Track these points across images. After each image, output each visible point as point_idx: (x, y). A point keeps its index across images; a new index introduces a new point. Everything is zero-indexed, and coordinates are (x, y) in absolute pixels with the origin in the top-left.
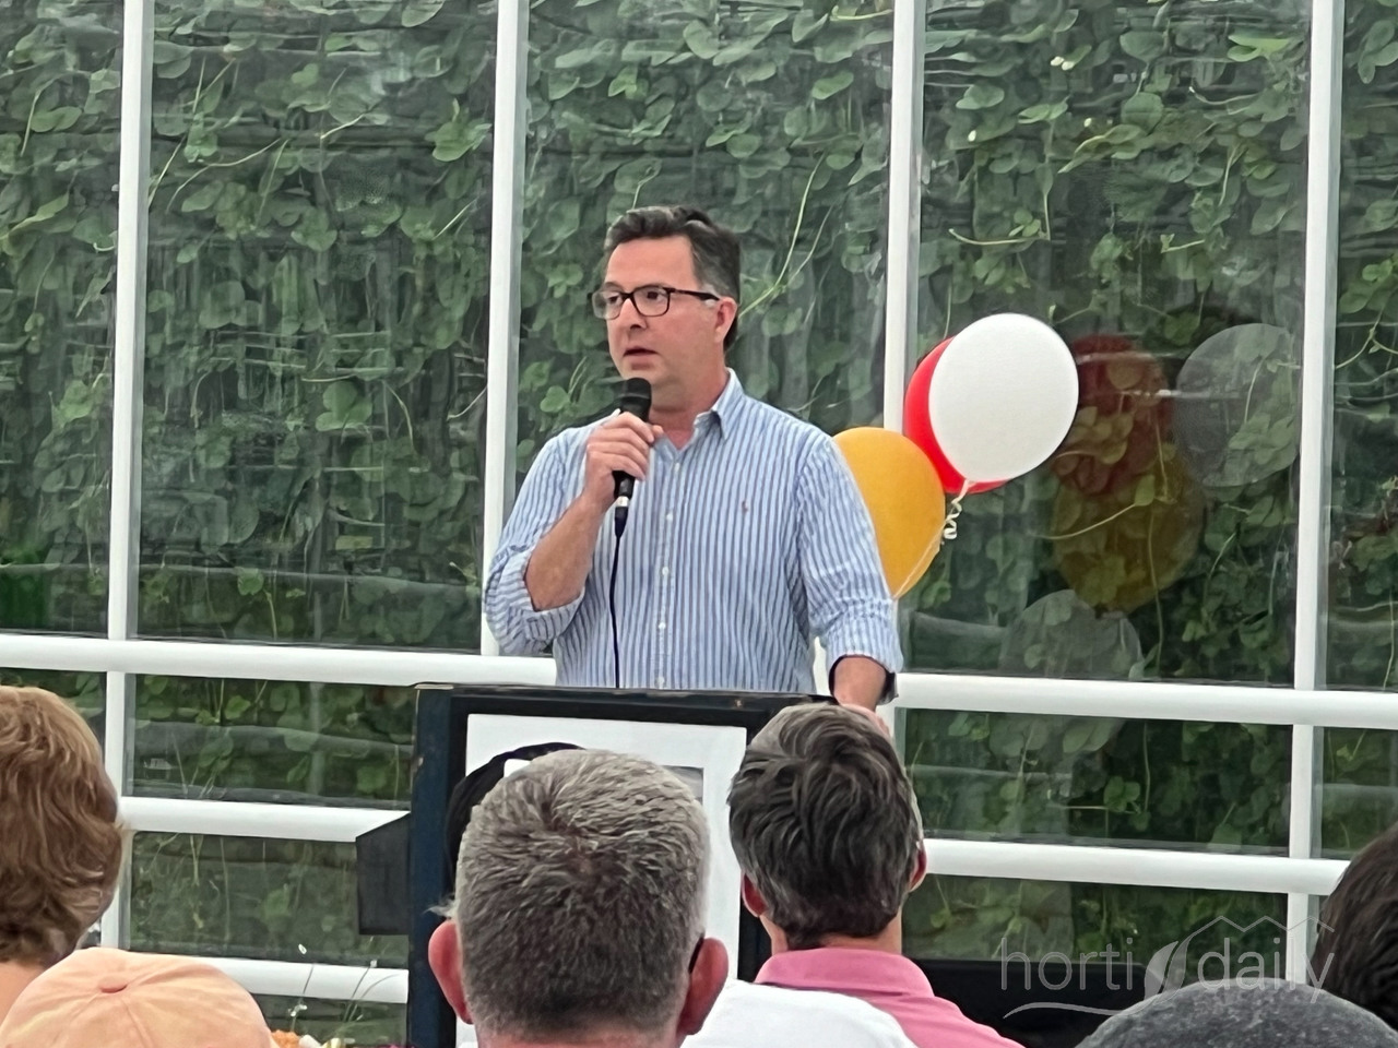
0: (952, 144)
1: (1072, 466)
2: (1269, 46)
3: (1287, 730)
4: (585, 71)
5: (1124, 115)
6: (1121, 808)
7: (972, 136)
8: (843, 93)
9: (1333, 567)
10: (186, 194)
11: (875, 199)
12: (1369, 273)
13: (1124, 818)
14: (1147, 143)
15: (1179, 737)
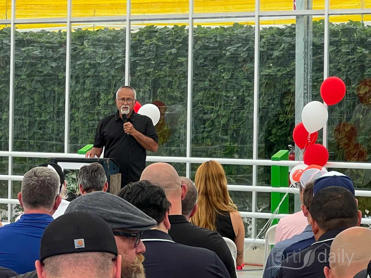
0: (136, 75)
2: (183, 59)
3: (186, 163)
4: (81, 64)
5: (162, 70)
7: (139, 73)
8: (119, 67)
10: (21, 84)
12: (199, 94)
14: (166, 74)
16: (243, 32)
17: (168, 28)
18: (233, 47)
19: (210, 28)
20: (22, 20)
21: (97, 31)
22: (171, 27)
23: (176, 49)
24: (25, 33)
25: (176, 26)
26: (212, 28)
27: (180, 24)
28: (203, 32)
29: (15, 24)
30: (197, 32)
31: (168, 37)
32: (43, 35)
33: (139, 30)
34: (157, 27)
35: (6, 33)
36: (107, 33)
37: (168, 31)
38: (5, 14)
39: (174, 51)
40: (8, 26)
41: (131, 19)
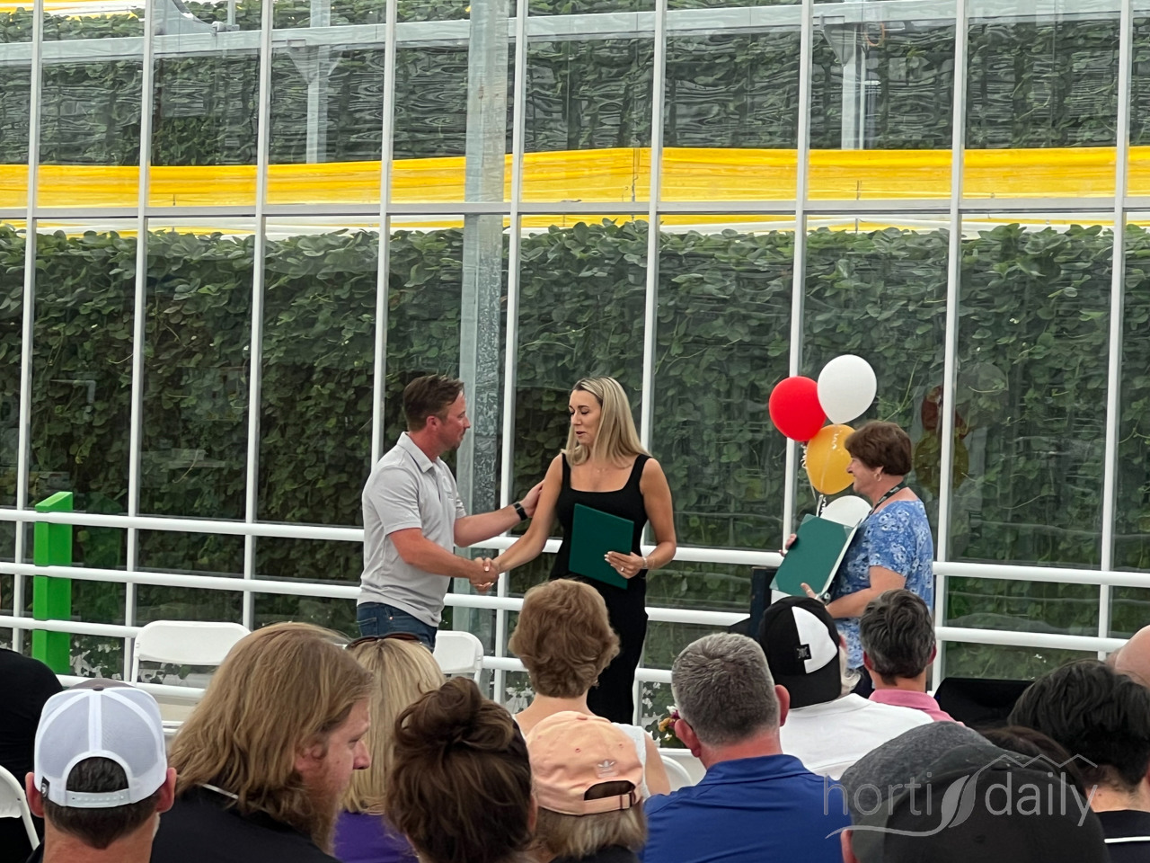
0: (970, 352)
1: (1016, 479)
2: (1096, 315)
4: (826, 322)
5: (1039, 341)
6: (1035, 614)
9: (1117, 522)
11: (939, 374)
12: (1134, 405)
15: (1057, 588)
17: (1055, 231)
21: (870, 235)
22: (1062, 229)
23: (1075, 286)
24: (682, 237)
25: (1076, 228)
27: (1088, 223)
29: (658, 213)
30: (1132, 245)
31: (1055, 255)
32: (729, 243)
33: (978, 237)
34: (1024, 228)
35: (632, 236)
36: (895, 242)
37: (1055, 241)
38: (630, 187)
39: (1070, 291)
40: (637, 217)
41: (962, 207)
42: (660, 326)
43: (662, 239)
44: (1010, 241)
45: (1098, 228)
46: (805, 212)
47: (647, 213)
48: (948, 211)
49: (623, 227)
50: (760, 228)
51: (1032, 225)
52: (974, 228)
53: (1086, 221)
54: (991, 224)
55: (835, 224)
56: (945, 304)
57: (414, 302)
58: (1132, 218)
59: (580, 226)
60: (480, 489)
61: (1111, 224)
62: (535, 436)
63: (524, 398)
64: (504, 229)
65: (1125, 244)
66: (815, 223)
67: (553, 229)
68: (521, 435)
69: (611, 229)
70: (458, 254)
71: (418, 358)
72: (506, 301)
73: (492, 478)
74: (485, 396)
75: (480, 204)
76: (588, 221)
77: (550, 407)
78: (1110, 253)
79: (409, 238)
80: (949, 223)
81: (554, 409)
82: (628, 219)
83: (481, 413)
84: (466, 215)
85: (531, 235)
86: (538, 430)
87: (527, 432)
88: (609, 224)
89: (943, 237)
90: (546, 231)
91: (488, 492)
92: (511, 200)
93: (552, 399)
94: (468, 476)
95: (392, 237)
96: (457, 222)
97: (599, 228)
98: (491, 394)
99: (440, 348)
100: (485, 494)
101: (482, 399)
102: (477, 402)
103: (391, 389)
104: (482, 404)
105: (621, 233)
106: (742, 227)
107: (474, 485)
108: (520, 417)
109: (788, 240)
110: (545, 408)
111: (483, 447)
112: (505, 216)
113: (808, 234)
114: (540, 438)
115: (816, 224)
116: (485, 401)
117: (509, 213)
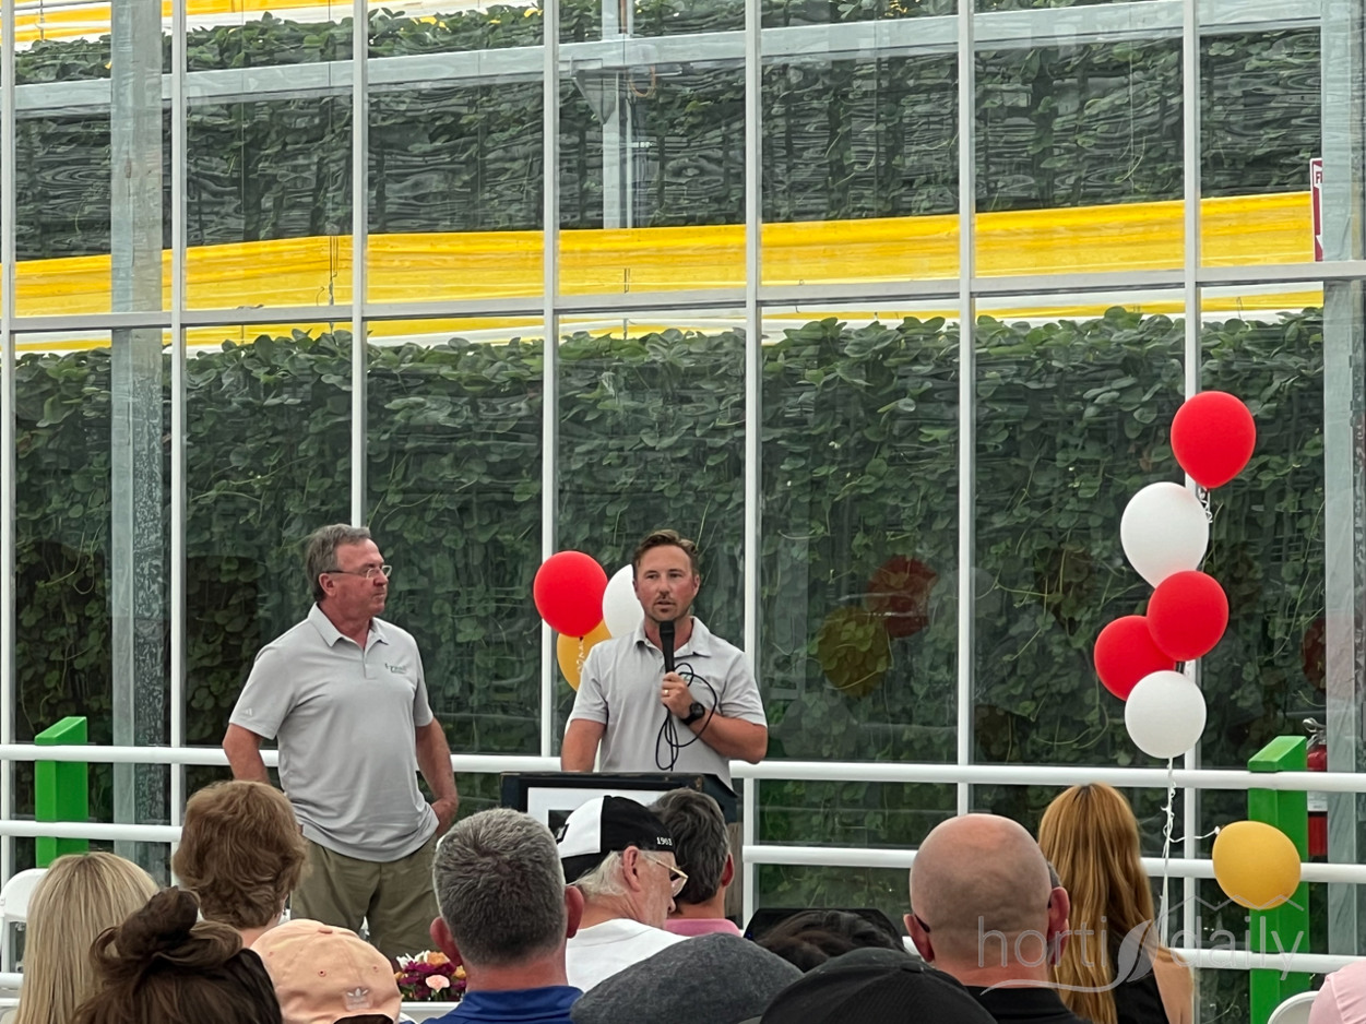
0: (779, 487)
1: (844, 652)
2: (940, 433)
3: (955, 786)
4: (589, 454)
5: (867, 470)
6: (873, 827)
7: (789, 483)
8: (722, 463)
9: (976, 700)
10: (387, 521)
11: (739, 517)
12: (993, 550)
13: (875, 833)
14: (879, 484)
15: (903, 791)
16: (1140, 337)
17: (884, 327)
18: (1108, 388)
19: (1026, 326)
20: (390, 306)
21: (644, 340)
22: (893, 324)
23: (912, 397)
24: (397, 350)
25: (911, 322)
26: (1033, 327)
27: (924, 314)
28: (1003, 342)
29: (364, 319)
30: (984, 340)
31: (885, 358)
32: (458, 357)
33: (785, 337)
34: (845, 324)
35: (332, 352)
36: (676, 348)
37: (886, 339)
38: (327, 287)
39: (906, 405)
40: (338, 326)
41: (761, 298)
42: (372, 468)
43: (369, 353)
44: (826, 341)
45: (940, 321)
46: (557, 312)
47: (350, 320)
48: (743, 304)
49: (319, 340)
50: (497, 335)
51: (855, 319)
52: (779, 326)
53: (923, 311)
54: (800, 320)
55: (597, 327)
56: (742, 426)
57: (50, 446)
58: (984, 306)
59: (263, 339)
60: (144, 686)
61: (955, 315)
62: (213, 616)
63: (197, 566)
64: (164, 347)
65: (975, 339)
66: (570, 326)
67: (227, 345)
68: (195, 614)
69: (304, 342)
70: (106, 382)
71: (57, 518)
72: (170, 442)
73: (159, 671)
74: (146, 565)
75: (132, 315)
76: (274, 333)
77: (233, 577)
78: (956, 352)
79: (40, 363)
80: (744, 320)
81: (237, 580)
82: (326, 328)
83: (142, 587)
84: (114, 329)
85: (199, 354)
86: (217, 608)
87: (202, 611)
88: (301, 336)
89: (738, 340)
90: (218, 349)
91: (154, 690)
92: (171, 307)
93: (234, 567)
94: (128, 670)
95: (18, 363)
96: (103, 339)
97: (287, 341)
98: (155, 562)
99: (85, 505)
100: (151, 694)
101: (142, 569)
102: (135, 573)
103: (24, 561)
104: (144, 576)
105: (316, 348)
106: (475, 334)
107: (136, 682)
108: (192, 592)
109: (536, 350)
110: (224, 579)
111: (146, 631)
112: (164, 330)
113: (562, 342)
114: (219, 618)
115: (571, 329)
116: (146, 572)
117: (169, 326)
